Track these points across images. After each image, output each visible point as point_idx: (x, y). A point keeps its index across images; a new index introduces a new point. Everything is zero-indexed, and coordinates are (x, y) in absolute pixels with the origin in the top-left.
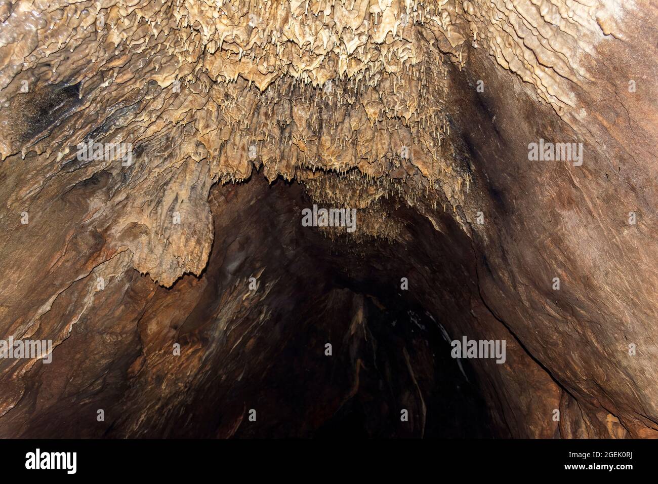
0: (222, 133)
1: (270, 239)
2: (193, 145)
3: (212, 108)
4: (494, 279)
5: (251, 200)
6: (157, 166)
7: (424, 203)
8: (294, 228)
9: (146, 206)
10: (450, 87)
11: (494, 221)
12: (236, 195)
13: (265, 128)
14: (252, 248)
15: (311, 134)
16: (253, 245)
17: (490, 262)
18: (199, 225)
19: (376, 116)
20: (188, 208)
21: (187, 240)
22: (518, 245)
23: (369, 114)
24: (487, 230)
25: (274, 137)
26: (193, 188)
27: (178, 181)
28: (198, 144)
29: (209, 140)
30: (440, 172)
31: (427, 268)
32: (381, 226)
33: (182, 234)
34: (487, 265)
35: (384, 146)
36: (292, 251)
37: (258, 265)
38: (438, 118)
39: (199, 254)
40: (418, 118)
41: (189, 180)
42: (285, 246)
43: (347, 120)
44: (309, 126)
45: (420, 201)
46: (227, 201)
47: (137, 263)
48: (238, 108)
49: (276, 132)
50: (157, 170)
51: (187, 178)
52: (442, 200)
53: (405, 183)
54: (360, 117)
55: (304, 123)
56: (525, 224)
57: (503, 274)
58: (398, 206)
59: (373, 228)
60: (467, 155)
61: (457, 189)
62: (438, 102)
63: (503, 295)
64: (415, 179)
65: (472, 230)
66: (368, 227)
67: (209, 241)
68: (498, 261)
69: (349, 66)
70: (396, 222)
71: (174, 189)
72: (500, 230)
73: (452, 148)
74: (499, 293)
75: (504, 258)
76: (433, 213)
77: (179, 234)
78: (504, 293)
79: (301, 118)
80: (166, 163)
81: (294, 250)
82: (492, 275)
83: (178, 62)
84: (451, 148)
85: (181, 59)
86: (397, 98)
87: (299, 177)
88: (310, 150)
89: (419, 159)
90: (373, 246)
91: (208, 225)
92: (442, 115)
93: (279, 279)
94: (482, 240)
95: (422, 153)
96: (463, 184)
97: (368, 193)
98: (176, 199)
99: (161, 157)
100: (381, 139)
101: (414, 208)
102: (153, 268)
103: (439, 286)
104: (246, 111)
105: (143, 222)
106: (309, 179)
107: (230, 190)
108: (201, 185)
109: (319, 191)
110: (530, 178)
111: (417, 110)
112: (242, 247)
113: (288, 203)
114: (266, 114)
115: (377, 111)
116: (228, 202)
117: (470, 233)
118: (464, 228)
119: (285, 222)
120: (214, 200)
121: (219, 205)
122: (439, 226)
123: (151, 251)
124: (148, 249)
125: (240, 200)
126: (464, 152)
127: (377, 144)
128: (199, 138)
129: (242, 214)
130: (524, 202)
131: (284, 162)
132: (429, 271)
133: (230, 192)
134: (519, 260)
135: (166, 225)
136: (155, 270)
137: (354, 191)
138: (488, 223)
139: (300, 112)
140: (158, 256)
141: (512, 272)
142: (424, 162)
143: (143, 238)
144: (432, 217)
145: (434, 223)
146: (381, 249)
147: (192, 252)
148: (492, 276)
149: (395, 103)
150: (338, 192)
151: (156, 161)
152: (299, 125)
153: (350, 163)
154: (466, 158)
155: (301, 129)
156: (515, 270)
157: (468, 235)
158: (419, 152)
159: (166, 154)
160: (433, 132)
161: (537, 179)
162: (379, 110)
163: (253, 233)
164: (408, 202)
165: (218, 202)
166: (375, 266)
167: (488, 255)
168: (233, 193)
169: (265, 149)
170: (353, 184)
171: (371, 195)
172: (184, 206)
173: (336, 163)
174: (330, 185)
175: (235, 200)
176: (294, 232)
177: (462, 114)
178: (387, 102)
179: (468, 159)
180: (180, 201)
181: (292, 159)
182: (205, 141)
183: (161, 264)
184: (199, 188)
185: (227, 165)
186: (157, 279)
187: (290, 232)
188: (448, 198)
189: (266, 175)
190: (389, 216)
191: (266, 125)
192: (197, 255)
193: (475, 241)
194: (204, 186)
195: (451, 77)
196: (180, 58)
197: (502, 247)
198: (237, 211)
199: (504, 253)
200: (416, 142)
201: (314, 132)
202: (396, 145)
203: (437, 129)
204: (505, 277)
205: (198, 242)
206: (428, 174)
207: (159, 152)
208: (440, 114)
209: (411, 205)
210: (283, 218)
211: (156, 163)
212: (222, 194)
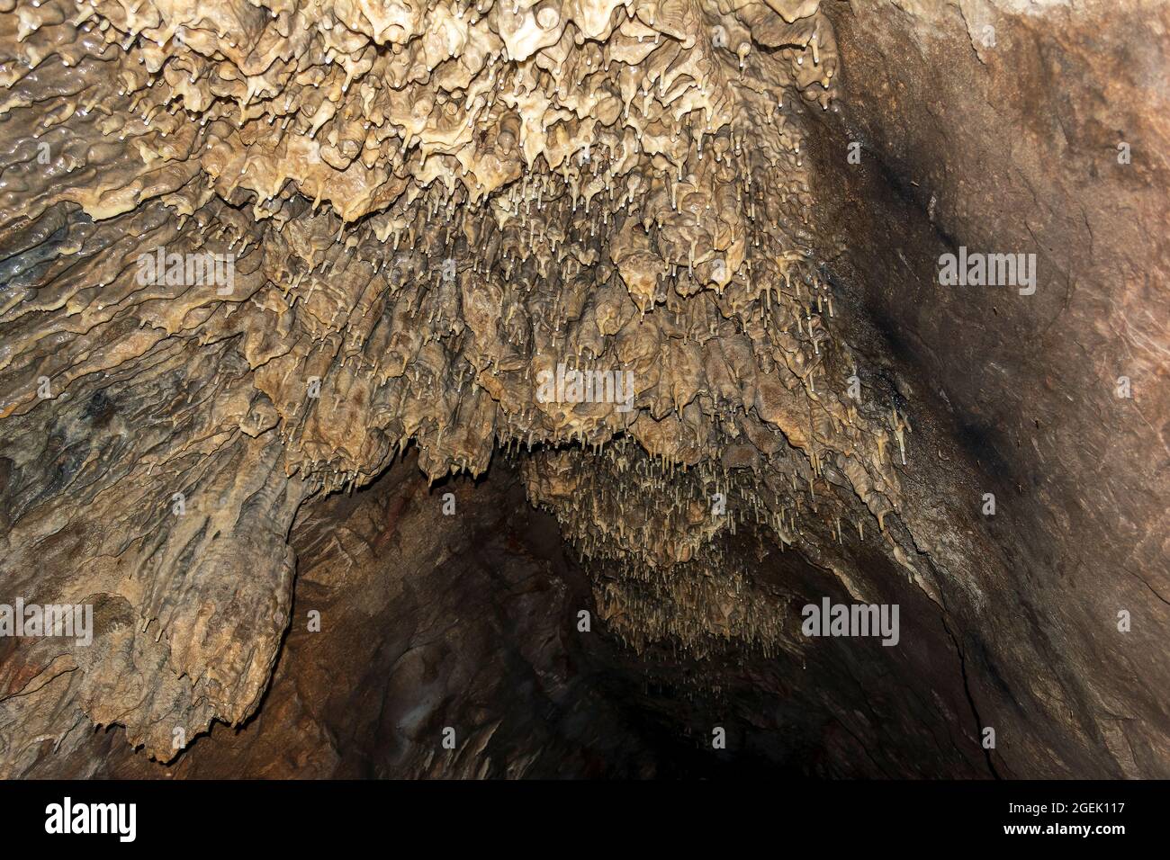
0: (309, 365)
1: (502, 654)
2: (243, 400)
3: (278, 305)
4: (1021, 713)
5: (437, 553)
6: (152, 450)
7: (816, 533)
8: (558, 628)
9: (133, 552)
10: (815, 186)
11: (990, 530)
12: (396, 539)
13: (401, 346)
14: (457, 675)
15: (506, 351)
16: (459, 668)
17: (1000, 659)
18: (248, 591)
19: (650, 290)
20: (226, 551)
21: (212, 629)
22: (1072, 585)
23: (631, 284)
24: (976, 562)
25: (430, 372)
26: (250, 504)
27: (214, 488)
28: (257, 398)
29: (279, 385)
30: (830, 429)
31: (859, 714)
32: (736, 611)
33: (201, 613)
34: (993, 670)
35: (688, 378)
36: (561, 686)
37: (479, 718)
38: (804, 283)
39: (239, 666)
40: (753, 292)
41: (241, 486)
42: (542, 673)
43: (588, 317)
44: (504, 337)
45: (806, 527)
46: (375, 554)
47: (88, 697)
48: (326, 294)
49: (436, 362)
50: (153, 458)
51: (237, 480)
52: (853, 511)
53: (763, 483)
54: (617, 302)
55: (490, 329)
56: (1083, 503)
57: (1046, 692)
58: (763, 554)
59: (720, 616)
60: (885, 362)
61: (876, 462)
62: (795, 238)
63: (1060, 763)
64: (782, 468)
65: (938, 577)
66: (710, 617)
67: (270, 630)
68: (1023, 651)
69: (552, 144)
70: (772, 599)
71: (201, 507)
72: (1009, 554)
73: (848, 355)
74: (1044, 755)
75: (1040, 641)
76: (841, 556)
77: (193, 613)
78: (1061, 756)
79: (482, 320)
80: (175, 442)
81: (565, 682)
82: (1013, 698)
83: (139, 162)
84: (845, 355)
85: (146, 154)
86: (690, 233)
87: (533, 495)
88: (514, 396)
89: (777, 405)
90: (735, 666)
91: (272, 591)
92: (809, 272)
93: (538, 753)
94: (967, 602)
95: (785, 392)
96: (892, 447)
97: (687, 521)
98: (203, 531)
99: (165, 428)
100: (679, 364)
101: (794, 552)
102: (128, 711)
103: (896, 760)
104: (345, 301)
105: (119, 591)
106: (556, 497)
107: (381, 528)
108: (274, 497)
109: (583, 527)
110: (1073, 335)
111: (744, 262)
112: (432, 671)
113: (535, 568)
114: (406, 317)
115: (651, 277)
116: (376, 556)
117: (935, 589)
118: (918, 578)
119: (532, 613)
120: (340, 551)
121: (356, 564)
122: (859, 586)
123: (132, 668)
124: (126, 660)
125: (407, 552)
126: (877, 356)
127: (670, 375)
128: (258, 383)
129: (416, 587)
130: (1065, 432)
131: (462, 434)
132: (867, 723)
133: (381, 534)
134: (1085, 635)
135: (166, 594)
136: (137, 716)
137: (659, 522)
138: (976, 540)
139: (480, 305)
140: (147, 677)
141: (1071, 678)
142: (790, 412)
143: (116, 633)
144: (840, 566)
145: (846, 581)
146: (754, 676)
147: (218, 660)
148: (1016, 703)
149: (687, 245)
150: (621, 523)
151: (151, 438)
152: (477, 333)
153: (609, 420)
154: (885, 369)
155: (482, 342)
156: (1080, 670)
157: (932, 595)
158: (775, 391)
159: (175, 421)
160: (796, 324)
161: (1095, 332)
162: (654, 273)
163: (455, 637)
164: (781, 535)
165: (353, 557)
166: (748, 718)
167: (989, 640)
168: (387, 536)
169: (412, 402)
170: (652, 503)
171: (696, 526)
172: (220, 546)
173: (574, 423)
174: (600, 507)
175: (394, 553)
176: (558, 639)
177: (856, 248)
178: (668, 248)
179: (891, 370)
180: (210, 535)
181: (481, 426)
182: (270, 387)
183: (150, 700)
184: (267, 505)
185: (319, 440)
186: (142, 741)
187: (550, 639)
188: (862, 494)
189: (422, 467)
190: (752, 585)
191: (404, 340)
192: (232, 668)
193: (953, 607)
194: (284, 501)
195: (811, 156)
196: (143, 151)
197: (1024, 603)
198: (403, 579)
199: (1035, 623)
200: (767, 368)
201: (516, 348)
202: (717, 375)
203: (804, 316)
204: (1055, 700)
205: (242, 633)
206: (802, 438)
207: (158, 417)
208: (804, 272)
209: (789, 542)
210: (526, 603)
211: (151, 441)
212: (361, 538)
